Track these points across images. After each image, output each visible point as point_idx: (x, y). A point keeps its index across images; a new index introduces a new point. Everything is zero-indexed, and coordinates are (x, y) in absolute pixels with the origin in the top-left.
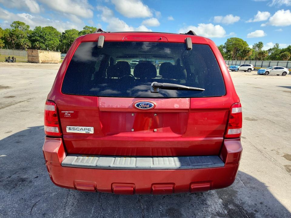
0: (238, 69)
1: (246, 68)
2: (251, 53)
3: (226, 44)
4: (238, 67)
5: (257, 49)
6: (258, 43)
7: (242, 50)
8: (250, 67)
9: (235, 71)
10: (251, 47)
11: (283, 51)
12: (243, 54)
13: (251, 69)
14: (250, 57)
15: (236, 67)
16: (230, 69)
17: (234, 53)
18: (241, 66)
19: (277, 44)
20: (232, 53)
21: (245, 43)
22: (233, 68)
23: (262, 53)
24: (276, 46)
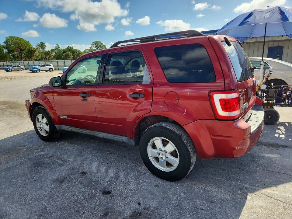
0: (40, 70)
1: (47, 68)
2: (37, 53)
3: (5, 43)
4: (39, 67)
5: (41, 49)
6: (40, 43)
7: (27, 50)
8: (50, 67)
9: (37, 72)
10: (34, 47)
11: (64, 51)
12: (29, 54)
13: (52, 69)
14: (37, 57)
15: (37, 67)
16: (30, 71)
17: (19, 53)
18: (41, 66)
19: (57, 45)
20: (16, 53)
21: (27, 43)
22: (33, 69)
23: (47, 53)
24: (57, 47)
